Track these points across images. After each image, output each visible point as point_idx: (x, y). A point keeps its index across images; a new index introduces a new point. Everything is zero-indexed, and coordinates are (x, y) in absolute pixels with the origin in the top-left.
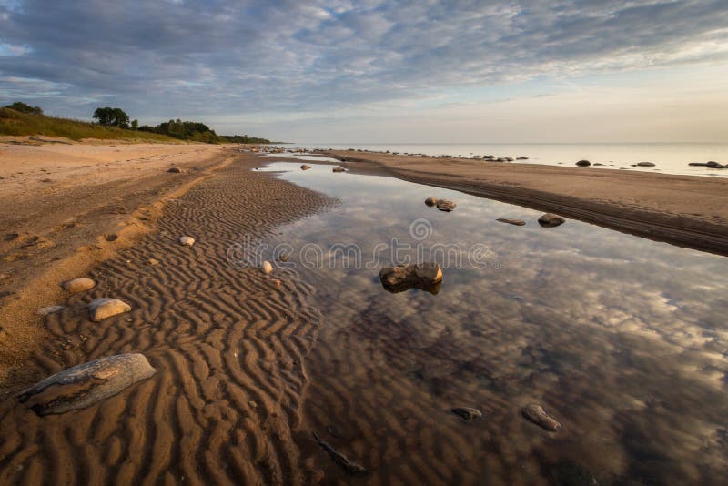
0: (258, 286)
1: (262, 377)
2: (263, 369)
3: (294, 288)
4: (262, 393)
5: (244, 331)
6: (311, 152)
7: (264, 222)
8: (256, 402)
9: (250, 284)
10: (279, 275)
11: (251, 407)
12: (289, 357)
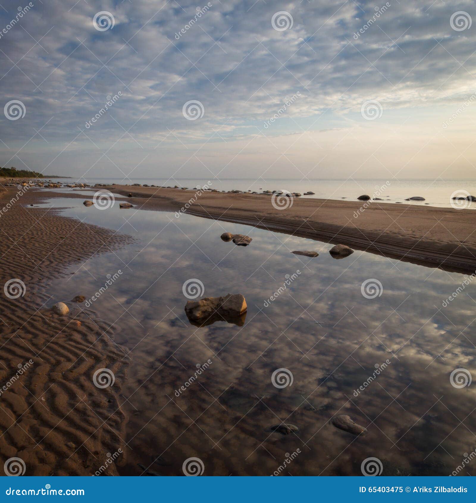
0: (55, 328)
1: (77, 418)
2: (77, 410)
3: (96, 328)
4: (79, 434)
5: (49, 375)
6: (92, 187)
7: (52, 262)
8: (74, 442)
9: (46, 326)
10: (79, 316)
11: (70, 448)
12: (102, 396)
